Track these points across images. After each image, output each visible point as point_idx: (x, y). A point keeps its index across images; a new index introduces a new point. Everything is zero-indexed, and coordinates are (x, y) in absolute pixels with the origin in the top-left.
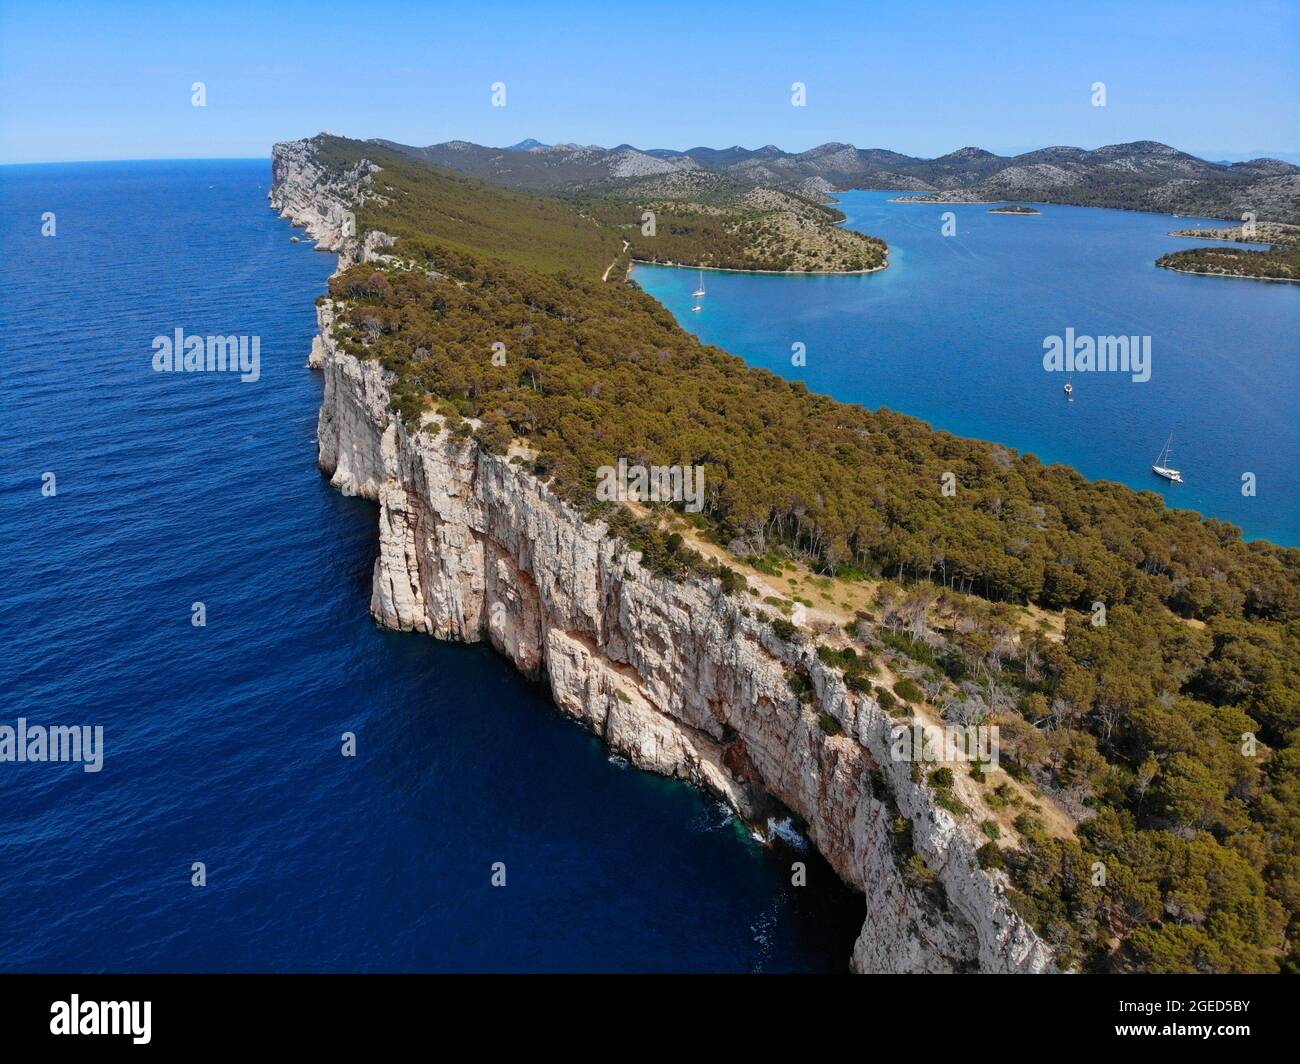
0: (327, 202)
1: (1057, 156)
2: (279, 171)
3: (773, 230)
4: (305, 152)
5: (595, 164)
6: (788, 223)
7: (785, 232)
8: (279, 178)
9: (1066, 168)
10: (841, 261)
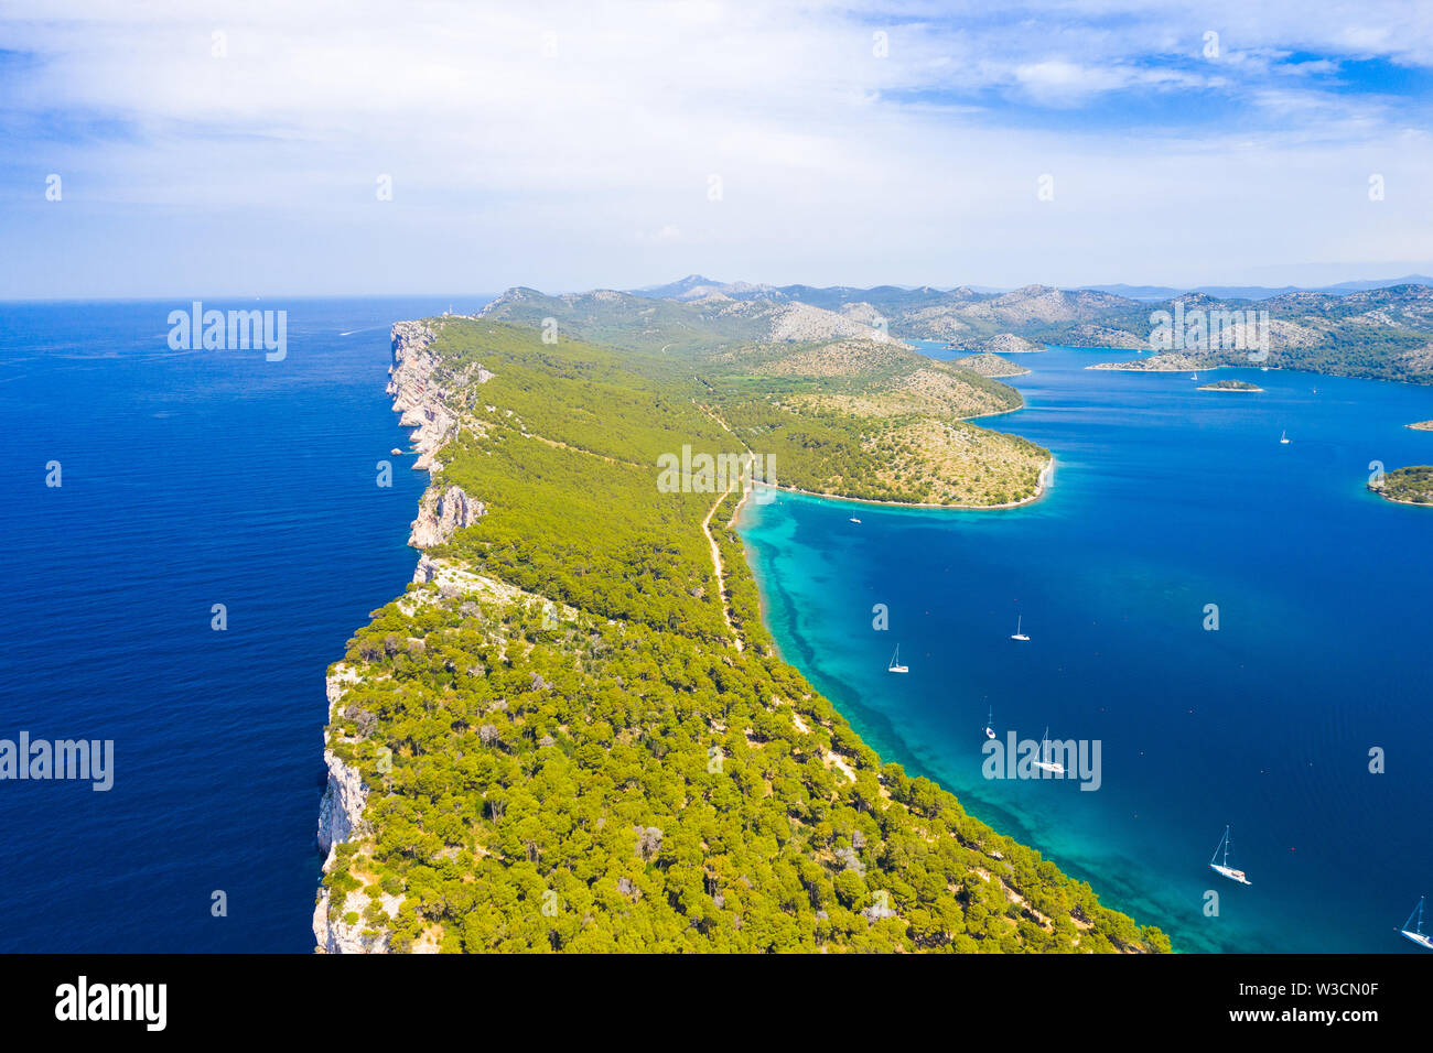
0: (437, 408)
1: (1299, 304)
2: (398, 351)
3: (913, 447)
4: (424, 338)
5: (756, 317)
6: (933, 436)
7: (927, 450)
8: (398, 359)
9: (1304, 325)
10: (984, 491)
